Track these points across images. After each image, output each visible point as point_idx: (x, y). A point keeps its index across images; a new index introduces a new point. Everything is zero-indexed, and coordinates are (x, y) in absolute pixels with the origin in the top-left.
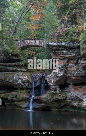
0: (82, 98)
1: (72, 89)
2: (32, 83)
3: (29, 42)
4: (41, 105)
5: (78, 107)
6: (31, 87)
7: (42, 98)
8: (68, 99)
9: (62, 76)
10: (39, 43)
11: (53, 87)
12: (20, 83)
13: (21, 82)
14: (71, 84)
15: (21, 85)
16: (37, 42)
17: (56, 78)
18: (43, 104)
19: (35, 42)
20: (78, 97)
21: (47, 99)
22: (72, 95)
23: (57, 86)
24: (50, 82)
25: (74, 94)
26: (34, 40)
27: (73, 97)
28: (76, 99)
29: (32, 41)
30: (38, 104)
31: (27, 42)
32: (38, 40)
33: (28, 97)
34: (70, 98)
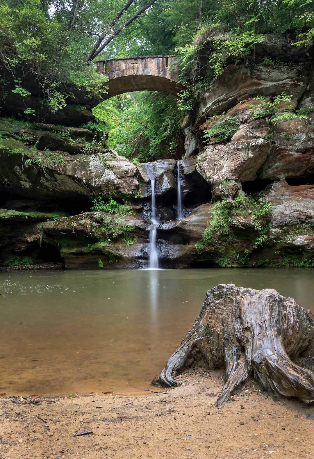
1: (287, 193)
2: (148, 183)
6: (146, 195)
7: (190, 225)
8: (273, 228)
9: (260, 146)
10: (158, 68)
12: (110, 181)
13: (113, 177)
15: (114, 185)
16: (150, 65)
17: (242, 154)
19: (145, 67)
20: (311, 218)
22: (287, 212)
23: (240, 185)
24: (217, 173)
25: (295, 208)
26: (142, 58)
27: (290, 220)
28: (301, 224)
29: (135, 65)
30: (177, 247)
31: (118, 66)
32: (154, 59)
33: (142, 225)
34: (281, 223)
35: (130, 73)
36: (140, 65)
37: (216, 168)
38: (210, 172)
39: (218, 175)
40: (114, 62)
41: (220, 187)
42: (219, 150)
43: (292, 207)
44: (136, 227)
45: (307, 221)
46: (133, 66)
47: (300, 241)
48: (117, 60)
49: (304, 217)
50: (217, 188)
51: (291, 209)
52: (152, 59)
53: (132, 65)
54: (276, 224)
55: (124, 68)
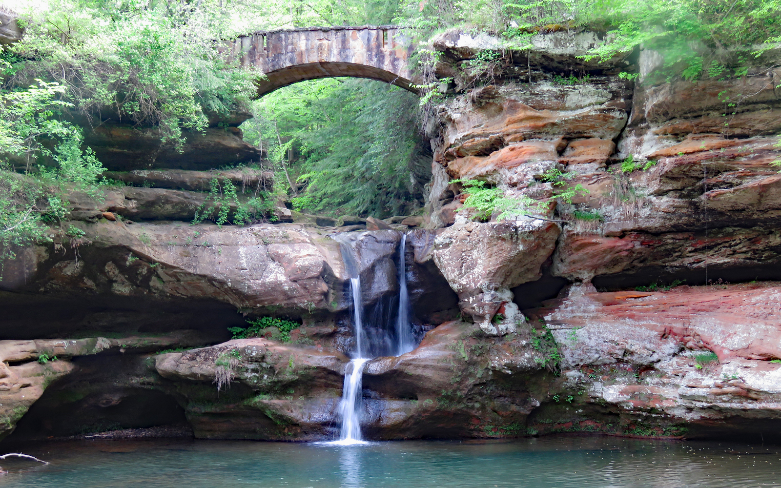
0: (655, 357)
1: (592, 307)
2: (347, 284)
3: (302, 44)
5: (635, 409)
6: (343, 306)
7: (418, 366)
8: (568, 369)
10: (369, 49)
12: (276, 285)
13: (282, 278)
14: (580, 281)
15: (284, 293)
16: (352, 43)
17: (506, 246)
18: (428, 402)
19: (344, 46)
20: (632, 353)
22: (592, 343)
23: (507, 295)
24: (466, 273)
25: (605, 336)
26: (337, 30)
27: (597, 356)
28: (616, 363)
29: (325, 42)
30: (396, 404)
31: (292, 44)
32: (362, 33)
33: (333, 366)
34: (582, 360)
35: (314, 58)
36: (333, 42)
37: (464, 264)
38: (453, 271)
39: (468, 277)
40: (283, 36)
41: (471, 299)
42: (470, 232)
43: (600, 333)
44: (324, 369)
45: (626, 359)
46: (321, 45)
47: (612, 395)
48: (289, 32)
49: (621, 353)
50: (466, 300)
51: (599, 338)
52: (357, 32)
53: (318, 43)
54: (574, 362)
55: (303, 48)
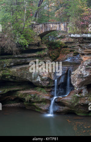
2: (54, 81)
3: (51, 26)
4: (64, 108)
9: (88, 77)
10: (65, 27)
11: (77, 89)
12: (38, 81)
13: (40, 80)
15: (40, 83)
17: (81, 79)
18: (66, 108)
19: (60, 27)
21: (70, 102)
23: (84, 88)
24: (75, 83)
26: (58, 23)
29: (56, 26)
33: (49, 99)
35: (54, 29)
36: (57, 26)
40: (48, 24)
44: (47, 99)
52: (62, 24)
55: (52, 27)
